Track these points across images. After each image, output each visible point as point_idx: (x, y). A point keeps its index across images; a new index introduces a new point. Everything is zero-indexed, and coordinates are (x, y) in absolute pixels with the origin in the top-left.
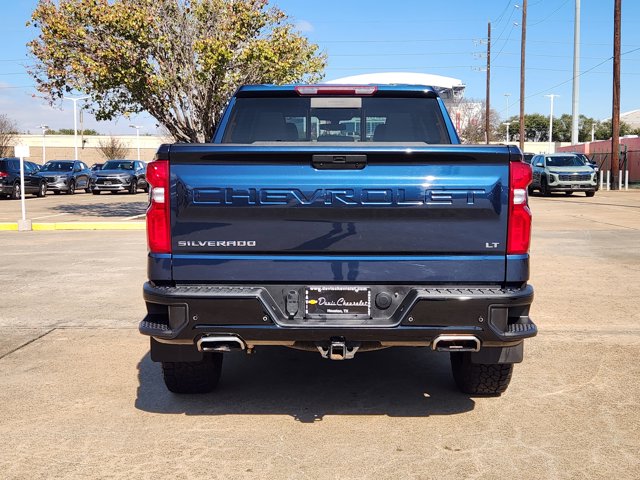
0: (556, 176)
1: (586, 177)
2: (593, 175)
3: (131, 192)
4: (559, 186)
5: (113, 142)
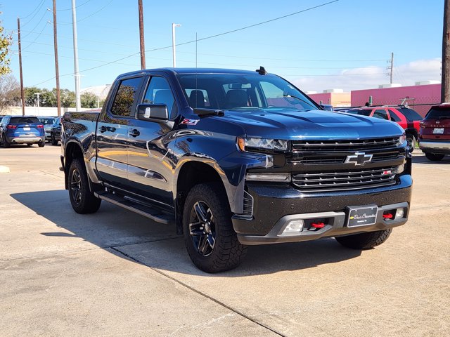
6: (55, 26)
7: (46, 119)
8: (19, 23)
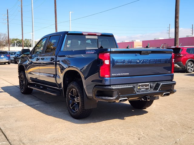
6: (22, 13)
7: (13, 52)
8: (8, 11)
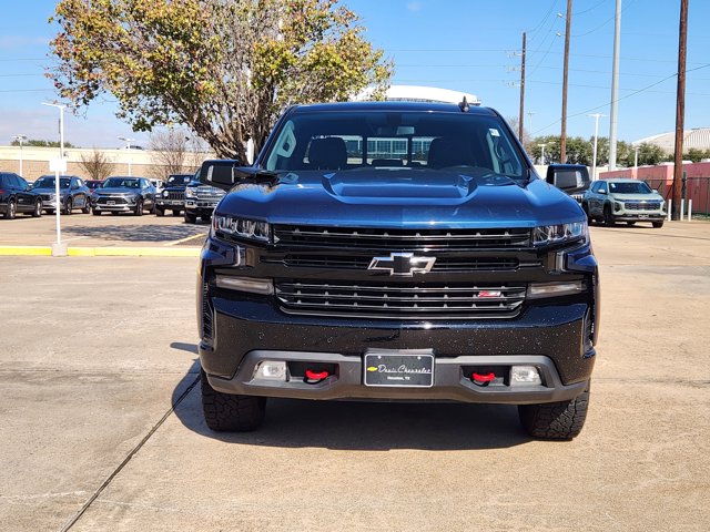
0: (623, 204)
1: (655, 206)
2: (662, 204)
3: (136, 213)
4: (625, 215)
5: (97, 156)
6: (567, 40)
8: (524, 38)
